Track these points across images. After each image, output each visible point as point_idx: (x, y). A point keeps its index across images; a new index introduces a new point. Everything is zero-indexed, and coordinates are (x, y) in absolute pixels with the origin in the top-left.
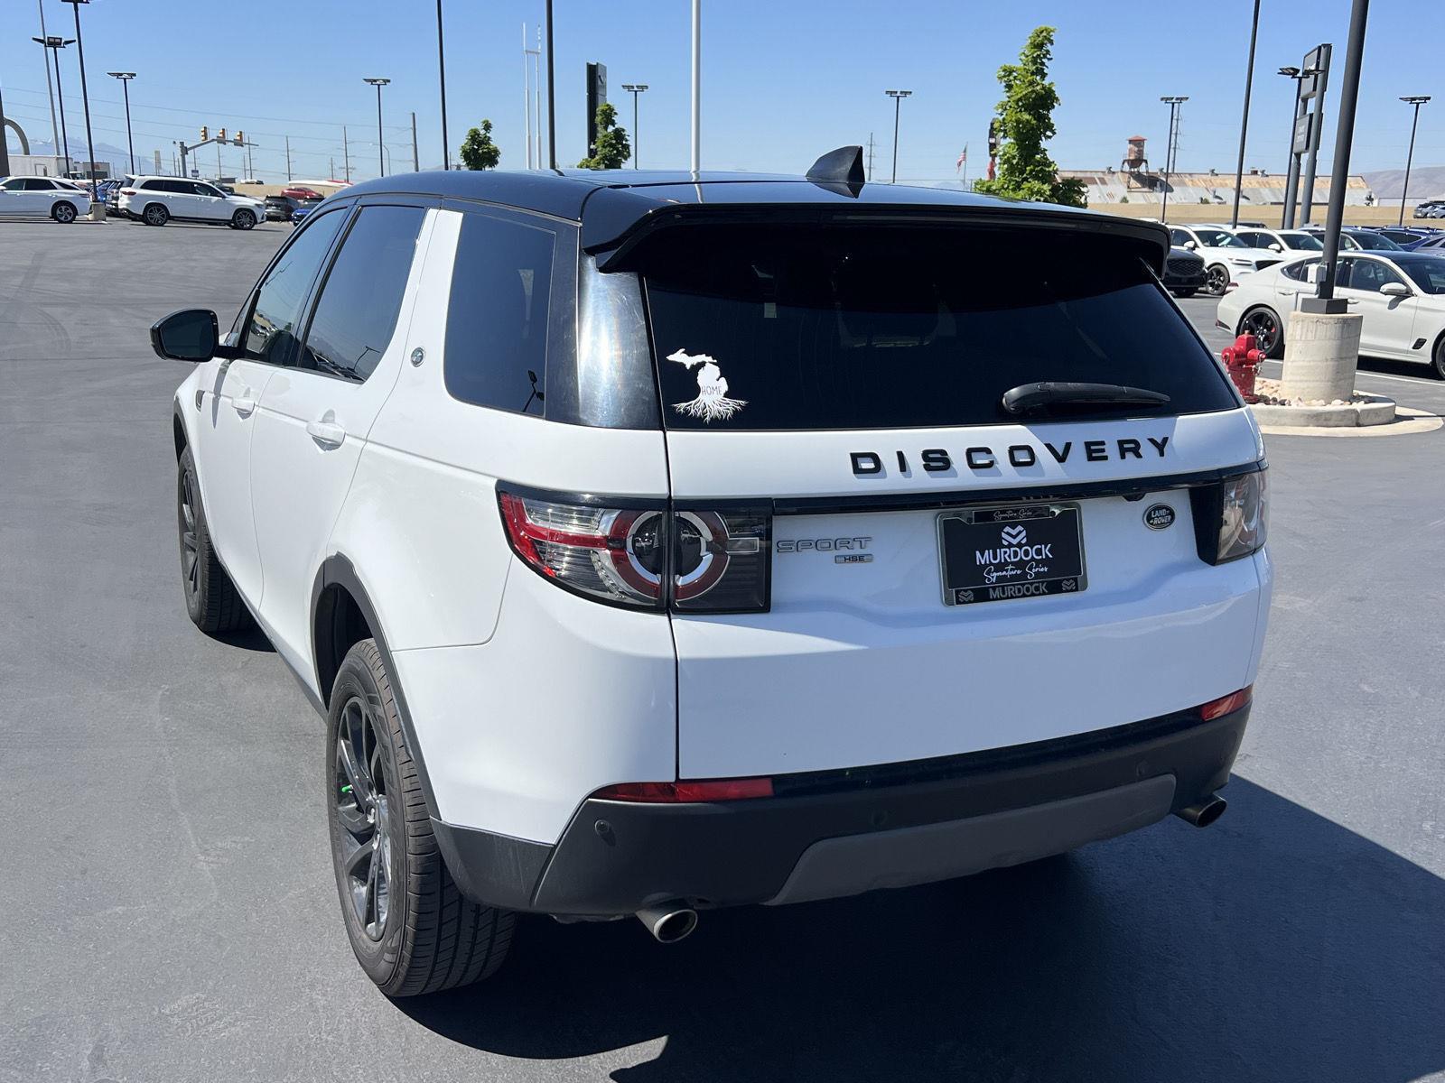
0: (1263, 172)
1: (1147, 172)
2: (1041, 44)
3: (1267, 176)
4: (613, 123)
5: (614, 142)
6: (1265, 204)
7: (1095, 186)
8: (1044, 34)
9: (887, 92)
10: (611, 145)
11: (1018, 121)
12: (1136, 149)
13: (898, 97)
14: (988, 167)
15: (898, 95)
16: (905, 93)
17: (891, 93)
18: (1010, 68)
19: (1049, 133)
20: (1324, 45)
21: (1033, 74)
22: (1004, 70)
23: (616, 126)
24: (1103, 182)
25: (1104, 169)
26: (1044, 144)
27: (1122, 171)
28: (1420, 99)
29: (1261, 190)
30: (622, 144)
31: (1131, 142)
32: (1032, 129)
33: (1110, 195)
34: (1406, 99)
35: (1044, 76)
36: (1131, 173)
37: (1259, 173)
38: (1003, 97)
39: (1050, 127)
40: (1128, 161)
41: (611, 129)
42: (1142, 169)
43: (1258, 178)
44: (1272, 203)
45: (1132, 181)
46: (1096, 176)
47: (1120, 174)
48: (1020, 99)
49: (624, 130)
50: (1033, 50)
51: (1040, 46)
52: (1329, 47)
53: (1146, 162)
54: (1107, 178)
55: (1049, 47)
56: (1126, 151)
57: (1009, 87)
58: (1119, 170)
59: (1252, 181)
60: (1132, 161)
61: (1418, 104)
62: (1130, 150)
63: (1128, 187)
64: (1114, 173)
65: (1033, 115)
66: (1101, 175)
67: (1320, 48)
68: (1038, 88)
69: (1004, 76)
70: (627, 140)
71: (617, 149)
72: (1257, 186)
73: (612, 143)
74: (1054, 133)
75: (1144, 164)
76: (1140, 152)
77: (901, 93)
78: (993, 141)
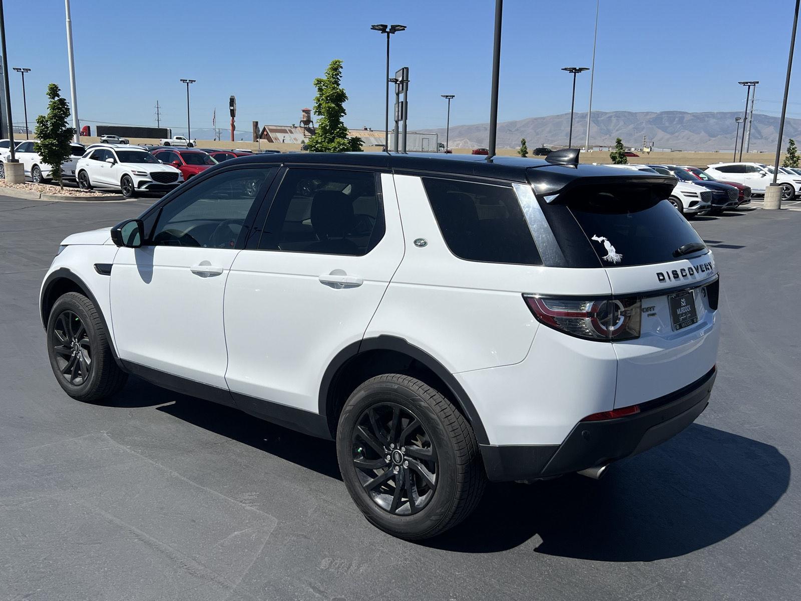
0: (370, 129)
1: (313, 127)
2: (336, 68)
3: (372, 131)
4: (58, 96)
5: (61, 106)
6: (372, 145)
7: (287, 134)
8: (338, 63)
9: (181, 80)
10: (59, 108)
11: (329, 108)
12: (307, 115)
13: (188, 83)
14: (231, 122)
15: (188, 82)
16: (192, 81)
17: (184, 81)
18: (320, 79)
19: (342, 114)
20: (405, 68)
21: (333, 83)
22: (318, 81)
23: (60, 97)
24: (291, 132)
25: (291, 126)
26: (341, 119)
27: (300, 127)
28: (450, 96)
29: (370, 138)
30: (64, 108)
31: (303, 111)
32: (336, 112)
33: (295, 139)
34: (444, 96)
35: (338, 85)
36: (305, 128)
37: (368, 129)
38: (317, 94)
39: (343, 111)
40: (303, 121)
41: (57, 98)
42: (311, 126)
43: (368, 132)
44: (376, 145)
45: (306, 132)
46: (287, 129)
47: (299, 128)
48: (328, 96)
49: (65, 100)
50: (333, 71)
51: (336, 69)
52: (407, 69)
53: (312, 122)
54: (293, 130)
55: (340, 70)
56: (301, 116)
57: (320, 90)
58: (299, 126)
59: (365, 134)
60: (305, 121)
61: (449, 99)
62: (303, 115)
63: (304, 135)
64: (296, 127)
65: (335, 104)
66: (290, 128)
67: (403, 69)
68: (338, 90)
69: (318, 84)
70: (67, 106)
71: (63, 111)
72: (368, 136)
73: (59, 107)
74: (346, 114)
75: (311, 123)
76: (309, 117)
77: (189, 81)
78: (232, 108)
